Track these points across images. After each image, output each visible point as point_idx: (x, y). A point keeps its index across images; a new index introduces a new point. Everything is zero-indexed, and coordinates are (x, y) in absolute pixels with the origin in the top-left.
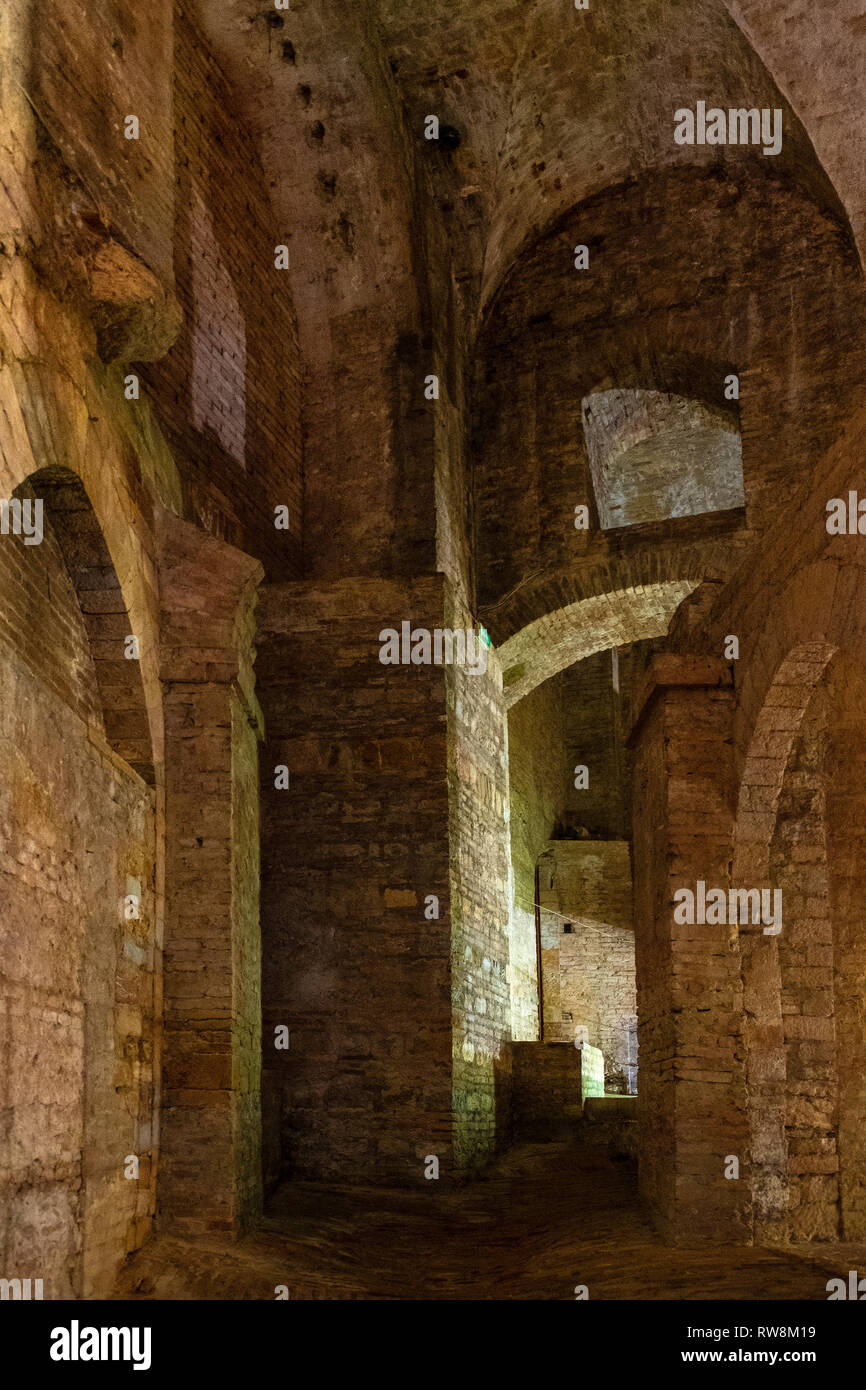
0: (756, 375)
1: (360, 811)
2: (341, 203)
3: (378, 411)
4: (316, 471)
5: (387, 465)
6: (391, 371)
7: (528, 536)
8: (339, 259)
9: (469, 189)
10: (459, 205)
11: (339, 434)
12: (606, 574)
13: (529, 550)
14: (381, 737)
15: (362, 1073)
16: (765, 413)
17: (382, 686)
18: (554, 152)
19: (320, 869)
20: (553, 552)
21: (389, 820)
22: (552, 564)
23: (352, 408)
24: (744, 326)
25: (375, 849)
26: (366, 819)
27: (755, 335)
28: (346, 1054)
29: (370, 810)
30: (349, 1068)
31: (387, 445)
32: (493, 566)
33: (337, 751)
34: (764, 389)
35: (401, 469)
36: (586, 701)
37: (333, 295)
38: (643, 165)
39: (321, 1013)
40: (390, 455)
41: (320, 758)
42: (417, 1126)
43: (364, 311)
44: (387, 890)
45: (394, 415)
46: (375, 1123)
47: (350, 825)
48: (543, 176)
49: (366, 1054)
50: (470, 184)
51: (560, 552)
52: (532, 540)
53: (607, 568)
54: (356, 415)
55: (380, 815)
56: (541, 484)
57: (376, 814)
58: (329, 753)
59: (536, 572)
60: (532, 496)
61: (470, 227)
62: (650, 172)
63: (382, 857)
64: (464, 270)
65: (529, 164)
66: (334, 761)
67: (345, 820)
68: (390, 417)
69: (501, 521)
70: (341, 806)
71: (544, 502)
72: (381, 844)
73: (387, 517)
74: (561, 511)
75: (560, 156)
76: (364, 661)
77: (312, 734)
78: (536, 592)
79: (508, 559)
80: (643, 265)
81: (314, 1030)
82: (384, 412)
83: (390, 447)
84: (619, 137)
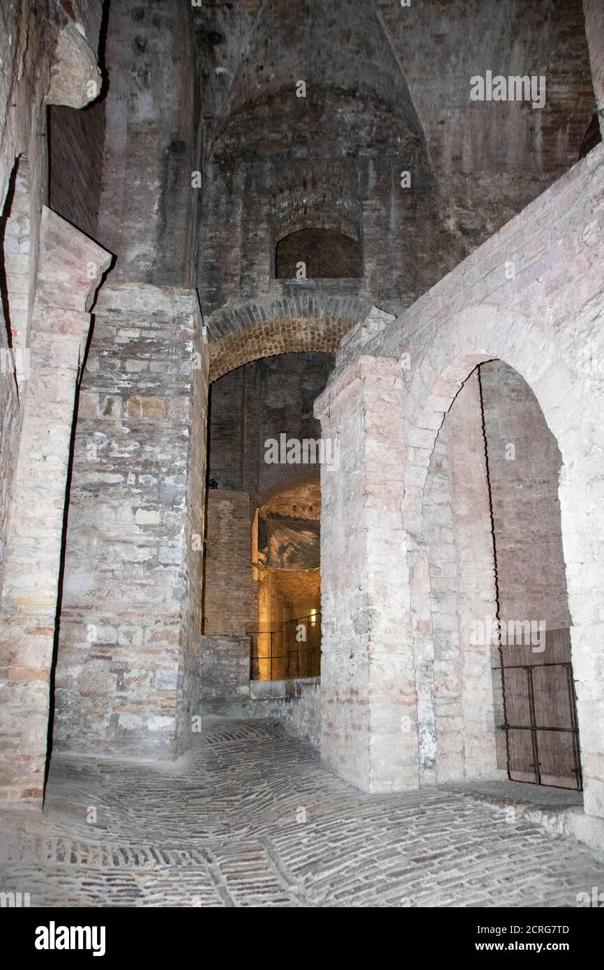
0: (372, 204)
1: (123, 449)
2: (146, 58)
3: (153, 183)
4: (107, 213)
5: (155, 216)
6: (165, 159)
7: (233, 276)
8: (140, 89)
9: (219, 70)
10: (213, 76)
11: (125, 193)
12: (281, 306)
13: (233, 285)
14: (143, 395)
15: (110, 658)
16: (378, 225)
17: (147, 359)
18: (269, 62)
19: (90, 491)
20: (247, 288)
21: (144, 457)
22: (247, 296)
23: (136, 177)
24: (366, 176)
25: (132, 478)
26: (127, 455)
27: (372, 182)
28: (99, 642)
29: (132, 448)
30: (100, 654)
31: (156, 204)
32: (209, 292)
33: (110, 402)
34: (376, 213)
35: (165, 220)
36: (226, 394)
37: (132, 109)
38: (314, 81)
39: (81, 608)
40: (158, 211)
41: (98, 408)
42: (149, 703)
43: (150, 123)
44: (139, 511)
45: (163, 186)
46: (117, 700)
47: (116, 459)
48: (260, 73)
49: (113, 642)
50: (221, 66)
51: (252, 288)
52: (235, 279)
53: (282, 302)
54: (138, 182)
55: (138, 453)
56: (243, 246)
57: (135, 451)
58: (105, 404)
59: (236, 300)
60: (236, 252)
61: (217, 90)
62: (317, 86)
63: (137, 485)
64: (209, 113)
65: (255, 65)
66: (108, 411)
67: (112, 455)
68: (161, 187)
69: (216, 264)
70: (110, 444)
71: (244, 256)
72: (137, 474)
73: (152, 249)
74: (255, 264)
75: (272, 64)
76: (136, 340)
77: (94, 389)
78: (235, 312)
79: (219, 289)
80: (311, 133)
81: (74, 622)
82: (157, 183)
83: (158, 205)
84: (305, 63)
